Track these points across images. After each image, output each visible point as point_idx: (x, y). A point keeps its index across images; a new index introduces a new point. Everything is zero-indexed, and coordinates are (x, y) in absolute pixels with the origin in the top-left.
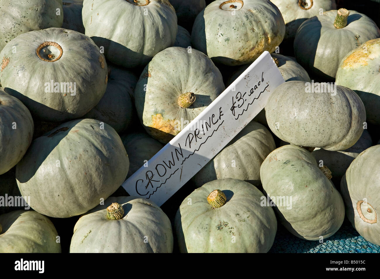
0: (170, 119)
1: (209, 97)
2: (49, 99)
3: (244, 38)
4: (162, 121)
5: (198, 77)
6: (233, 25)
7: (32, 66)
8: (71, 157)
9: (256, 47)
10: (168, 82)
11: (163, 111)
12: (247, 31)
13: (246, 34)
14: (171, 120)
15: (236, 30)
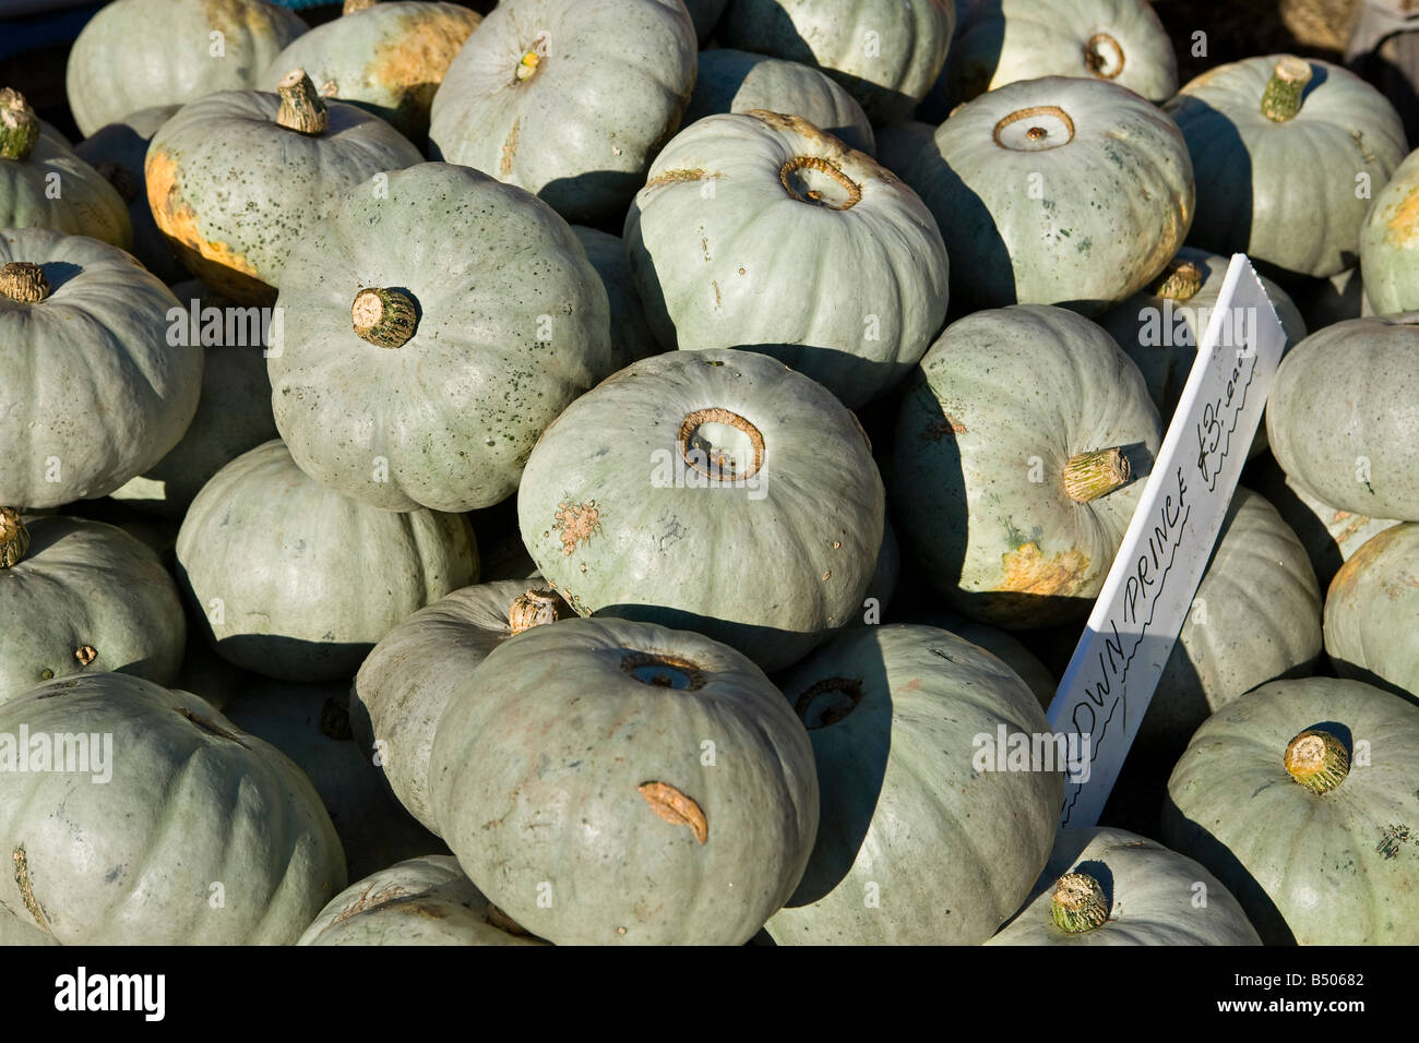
0: (1061, 551)
1: (1142, 445)
2: (787, 604)
3: (1129, 229)
4: (1037, 563)
5: (1108, 392)
6: (1090, 195)
7: (701, 509)
8: (959, 776)
9: (1160, 246)
10: (1030, 434)
11: (1038, 530)
12: (1130, 203)
13: (1131, 215)
14: (1065, 553)
15: (1103, 208)
